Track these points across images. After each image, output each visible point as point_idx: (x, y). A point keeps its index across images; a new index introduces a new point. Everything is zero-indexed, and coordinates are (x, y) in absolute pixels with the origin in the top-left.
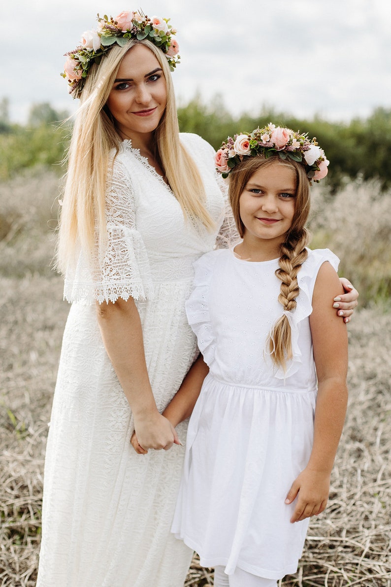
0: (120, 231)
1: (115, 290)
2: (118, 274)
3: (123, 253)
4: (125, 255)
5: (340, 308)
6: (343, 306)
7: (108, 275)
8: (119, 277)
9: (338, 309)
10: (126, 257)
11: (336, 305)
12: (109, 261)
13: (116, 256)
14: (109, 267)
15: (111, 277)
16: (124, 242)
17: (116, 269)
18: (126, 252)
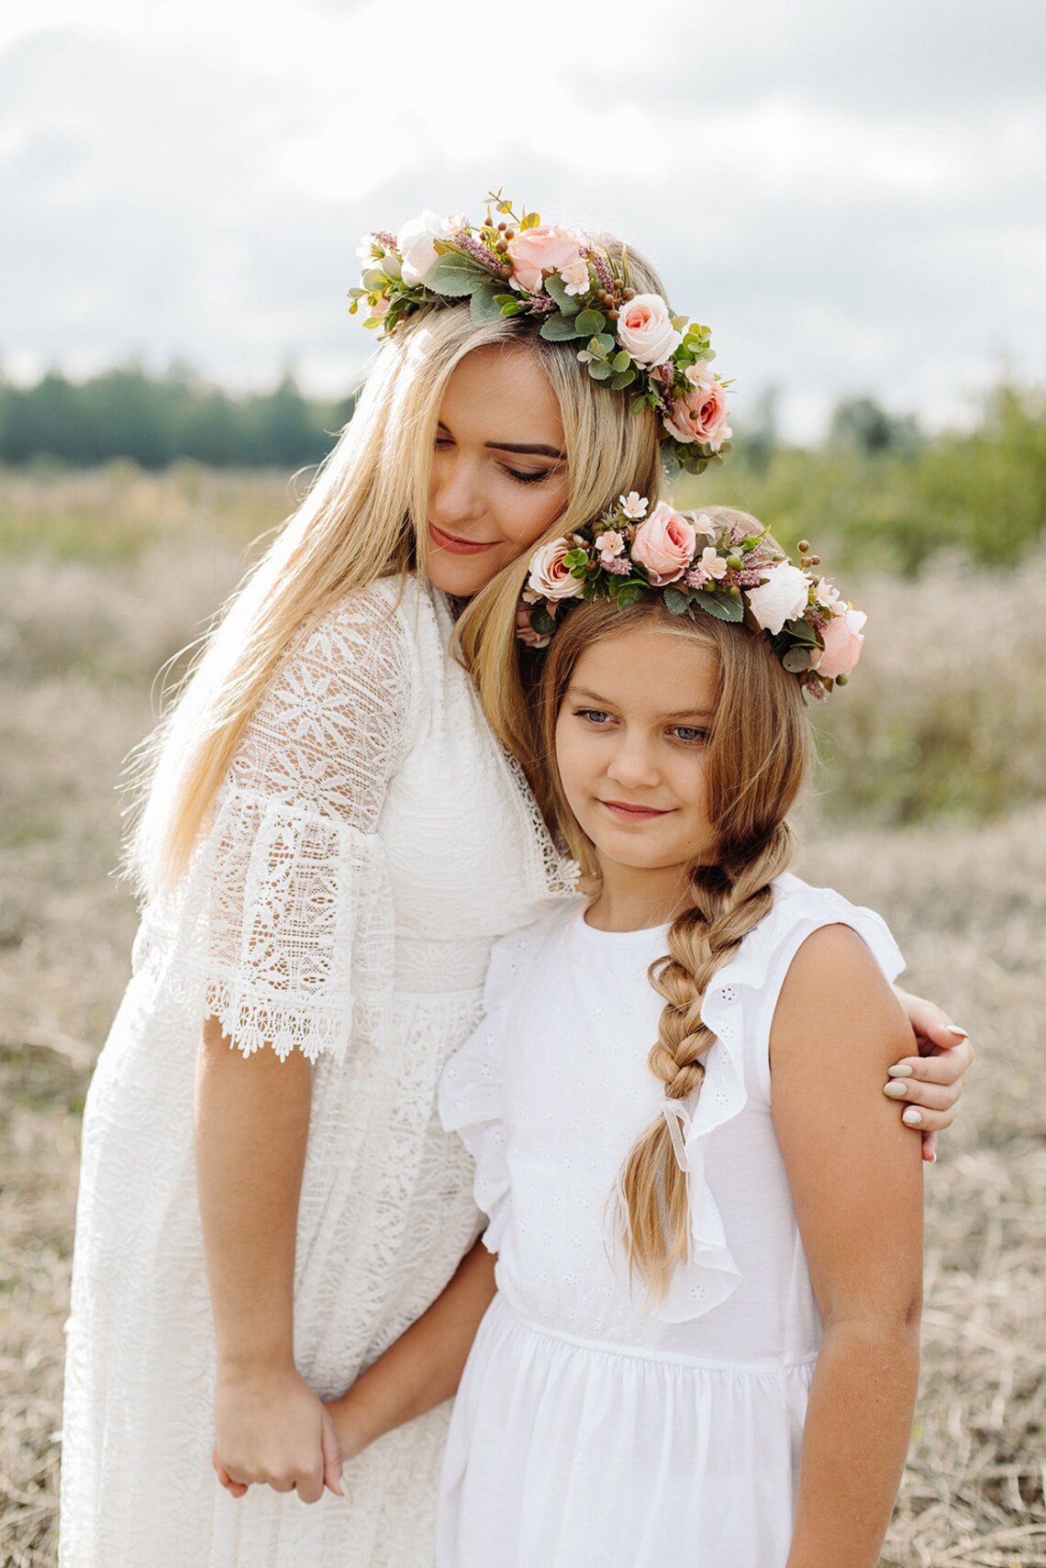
0: (327, 835)
1: (262, 1019)
2: (282, 967)
3: (316, 905)
4: (321, 912)
5: (908, 1098)
6: (920, 1094)
7: (256, 965)
8: (285, 978)
9: (906, 1103)
10: (319, 921)
11: (896, 1088)
12: (270, 922)
13: (293, 910)
14: (268, 940)
15: (263, 975)
16: (330, 872)
17: (282, 950)
18: (326, 905)
